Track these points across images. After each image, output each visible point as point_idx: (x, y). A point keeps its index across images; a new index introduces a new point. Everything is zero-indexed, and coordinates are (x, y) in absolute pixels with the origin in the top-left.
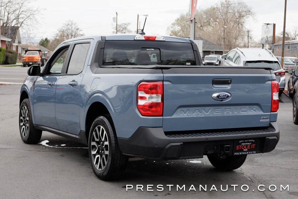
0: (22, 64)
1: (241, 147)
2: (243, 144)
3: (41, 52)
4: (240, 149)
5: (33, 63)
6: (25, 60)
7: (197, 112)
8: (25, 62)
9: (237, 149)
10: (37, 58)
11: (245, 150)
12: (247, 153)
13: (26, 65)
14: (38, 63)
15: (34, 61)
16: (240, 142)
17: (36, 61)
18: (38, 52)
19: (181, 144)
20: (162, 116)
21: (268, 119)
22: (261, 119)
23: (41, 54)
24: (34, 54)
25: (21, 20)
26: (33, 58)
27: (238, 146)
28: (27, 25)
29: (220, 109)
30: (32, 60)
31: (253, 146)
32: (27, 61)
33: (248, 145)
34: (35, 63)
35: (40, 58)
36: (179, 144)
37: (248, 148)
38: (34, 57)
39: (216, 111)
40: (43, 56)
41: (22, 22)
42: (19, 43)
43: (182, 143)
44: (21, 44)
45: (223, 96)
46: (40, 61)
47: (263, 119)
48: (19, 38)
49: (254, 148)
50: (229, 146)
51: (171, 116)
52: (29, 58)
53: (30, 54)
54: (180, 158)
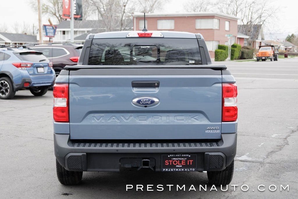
0: (256, 59)
1: (172, 162)
2: (175, 159)
3: (273, 48)
4: (171, 164)
5: (265, 58)
6: (259, 55)
7: (114, 119)
8: (258, 57)
9: (166, 164)
10: (270, 53)
11: (178, 166)
12: (181, 170)
13: (259, 60)
14: (270, 58)
15: (267, 56)
16: (169, 156)
17: (268, 56)
18: (271, 47)
19: (83, 155)
20: (69, 122)
21: (218, 130)
22: (207, 130)
23: (273, 50)
24: (267, 50)
25: (263, 19)
26: (265, 53)
27: (168, 161)
28: (269, 23)
29: (146, 116)
30: (264, 55)
31: (190, 162)
32: (260, 56)
33: (182, 161)
34: (267, 58)
35: (273, 53)
36: (80, 154)
37: (182, 164)
38: (267, 52)
39: (139, 119)
40: (276, 51)
41: (264, 20)
42: (263, 39)
43: (85, 154)
44: (264, 41)
45: (146, 101)
46: (272, 55)
47: (209, 129)
48: (262, 35)
49: (191, 164)
50: (148, 161)
51: (80, 122)
52: (262, 53)
53: (264, 50)
54: (89, 169)
